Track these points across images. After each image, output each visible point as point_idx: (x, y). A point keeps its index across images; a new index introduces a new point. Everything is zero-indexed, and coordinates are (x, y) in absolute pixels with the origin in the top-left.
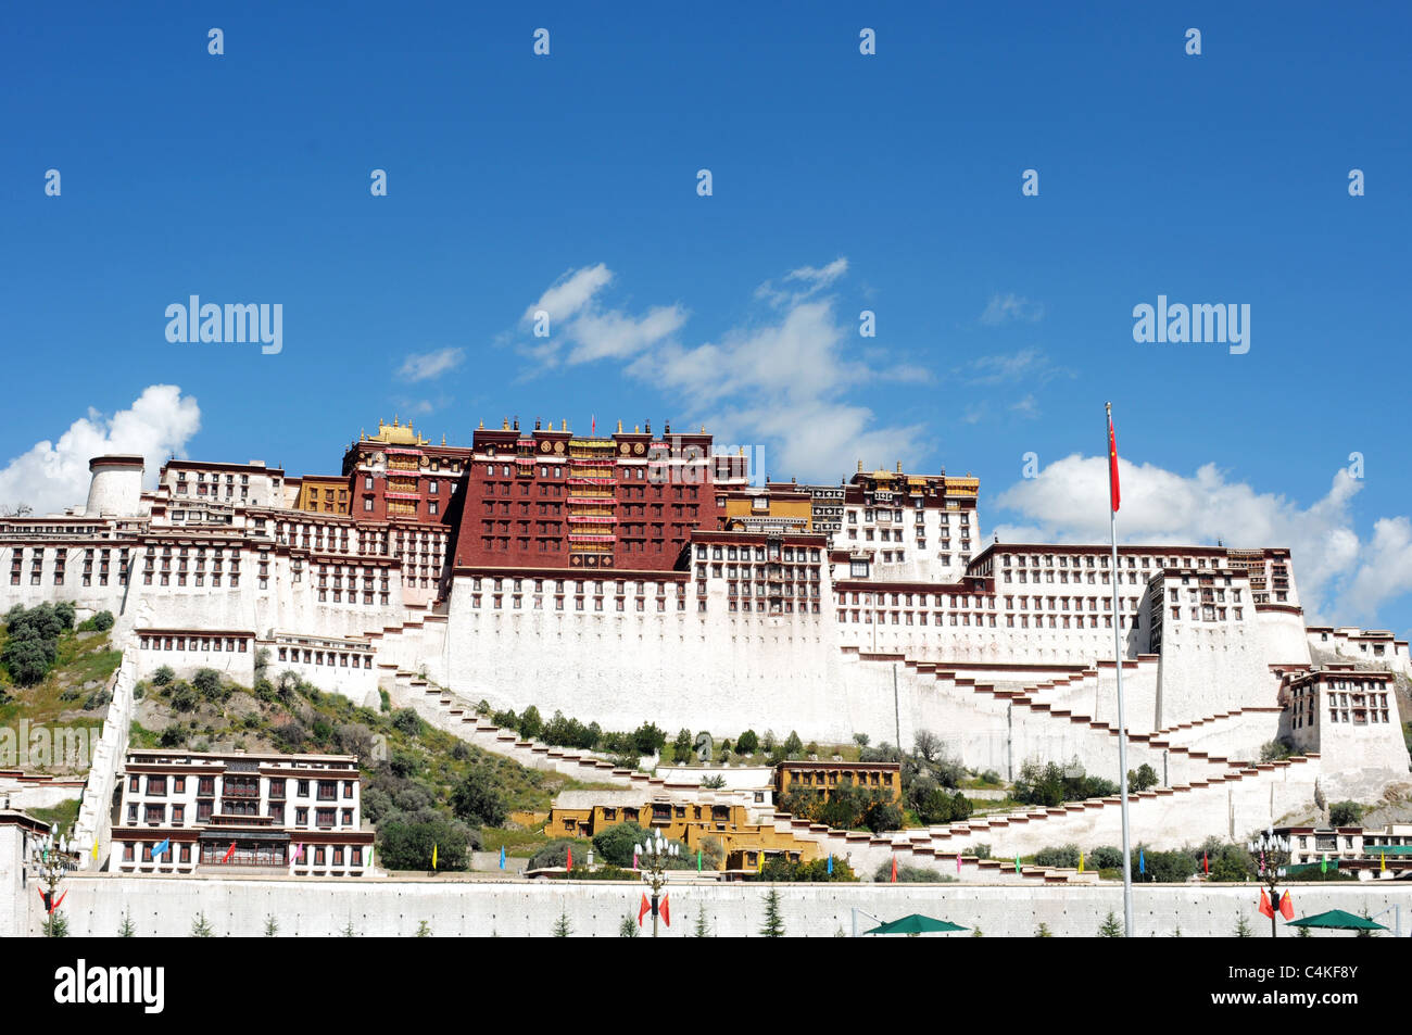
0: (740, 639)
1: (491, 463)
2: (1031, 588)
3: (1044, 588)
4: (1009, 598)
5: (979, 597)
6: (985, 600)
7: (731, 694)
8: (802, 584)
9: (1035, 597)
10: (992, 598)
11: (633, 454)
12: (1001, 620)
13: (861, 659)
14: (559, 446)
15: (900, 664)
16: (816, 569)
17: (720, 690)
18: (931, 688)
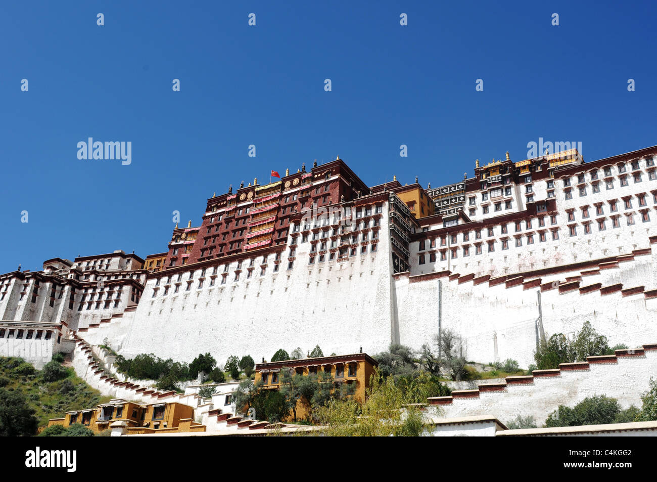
0: (313, 285)
1: (212, 216)
2: (591, 198)
3: (604, 194)
4: (570, 212)
5: (541, 218)
6: (547, 219)
7: (298, 329)
8: (365, 233)
9: (595, 205)
10: (554, 215)
11: (292, 186)
12: (564, 231)
13: (410, 282)
14: (250, 194)
15: (445, 280)
16: (377, 218)
17: (291, 327)
18: (469, 295)
